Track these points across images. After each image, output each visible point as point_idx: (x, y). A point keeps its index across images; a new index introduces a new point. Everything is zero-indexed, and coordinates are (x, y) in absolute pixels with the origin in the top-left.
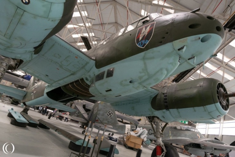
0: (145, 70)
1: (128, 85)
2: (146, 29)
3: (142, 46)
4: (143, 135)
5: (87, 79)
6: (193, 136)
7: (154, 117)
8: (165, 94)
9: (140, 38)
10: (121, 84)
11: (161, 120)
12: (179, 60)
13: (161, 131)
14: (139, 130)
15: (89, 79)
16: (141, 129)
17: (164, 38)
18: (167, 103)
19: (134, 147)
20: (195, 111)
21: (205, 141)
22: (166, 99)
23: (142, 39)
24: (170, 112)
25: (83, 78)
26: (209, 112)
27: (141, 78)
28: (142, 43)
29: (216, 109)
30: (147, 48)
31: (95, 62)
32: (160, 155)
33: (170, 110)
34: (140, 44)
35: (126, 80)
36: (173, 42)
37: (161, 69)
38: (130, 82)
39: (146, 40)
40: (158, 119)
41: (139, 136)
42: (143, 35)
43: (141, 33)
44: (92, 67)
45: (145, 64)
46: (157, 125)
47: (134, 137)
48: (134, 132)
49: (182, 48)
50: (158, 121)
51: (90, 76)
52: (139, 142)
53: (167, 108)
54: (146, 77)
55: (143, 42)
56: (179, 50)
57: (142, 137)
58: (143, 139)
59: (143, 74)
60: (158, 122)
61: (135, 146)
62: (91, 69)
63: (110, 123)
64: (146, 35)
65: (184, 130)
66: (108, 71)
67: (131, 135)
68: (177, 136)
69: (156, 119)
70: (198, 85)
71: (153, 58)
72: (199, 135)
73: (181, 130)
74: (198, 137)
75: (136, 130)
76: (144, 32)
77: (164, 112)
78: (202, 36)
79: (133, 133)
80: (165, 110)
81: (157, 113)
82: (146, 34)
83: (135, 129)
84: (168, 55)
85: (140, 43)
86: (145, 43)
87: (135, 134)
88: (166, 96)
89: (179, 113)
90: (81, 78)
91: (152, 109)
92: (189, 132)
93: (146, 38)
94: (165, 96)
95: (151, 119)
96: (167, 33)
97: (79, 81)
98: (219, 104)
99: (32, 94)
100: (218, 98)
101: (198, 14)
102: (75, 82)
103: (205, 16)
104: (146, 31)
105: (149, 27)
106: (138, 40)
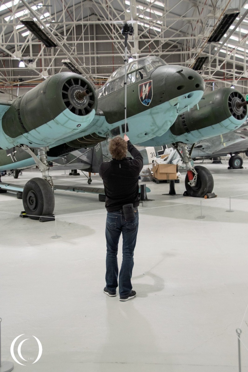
0: (154, 123)
1: (144, 137)
2: (146, 87)
3: (147, 104)
4: (175, 159)
5: (99, 133)
7: (177, 143)
8: (183, 116)
9: (144, 97)
10: (138, 136)
11: (186, 144)
12: (177, 111)
13: (188, 155)
14: (169, 153)
15: (103, 133)
16: (171, 151)
17: (162, 98)
18: (186, 126)
19: (168, 179)
20: (213, 128)
22: (185, 122)
23: (145, 98)
24: (192, 134)
25: (95, 132)
26: (226, 126)
27: (153, 130)
28: (146, 102)
29: (231, 122)
30: (152, 106)
31: (104, 117)
32: (192, 179)
33: (191, 132)
34: (145, 103)
35: (141, 134)
36: (169, 101)
37: (166, 122)
38: (146, 134)
39: (149, 100)
40: (182, 144)
41: (171, 162)
42: (145, 94)
43: (142, 92)
44: (103, 123)
45: (153, 118)
46: (183, 150)
47: (164, 165)
48: (162, 158)
49: (176, 104)
51: (103, 131)
52: (171, 170)
53: (188, 130)
54: (156, 129)
55: (147, 100)
56: (175, 105)
57: (175, 162)
58: (177, 165)
59: (153, 127)
60: (183, 146)
61: (168, 177)
62: (102, 124)
64: (147, 95)
66: (123, 126)
67: (158, 165)
68: (235, 139)
69: (180, 144)
70: (211, 102)
71: (158, 113)
75: (165, 153)
76: (145, 91)
77: (186, 136)
78: (187, 95)
79: (160, 161)
80: (186, 134)
81: (180, 138)
82: (147, 93)
83: (163, 150)
84: (168, 110)
85: (144, 101)
86: (148, 102)
87: (165, 160)
88: (184, 118)
89: (200, 133)
90: (93, 133)
91: (173, 135)
93: (148, 97)
94: (182, 119)
95: (175, 145)
96: (163, 94)
97: (89, 135)
98: (232, 117)
99: (10, 154)
100: (231, 110)
101: (182, 75)
102: (85, 137)
103: (187, 77)
104: (146, 90)
105: (147, 86)
106: (142, 98)
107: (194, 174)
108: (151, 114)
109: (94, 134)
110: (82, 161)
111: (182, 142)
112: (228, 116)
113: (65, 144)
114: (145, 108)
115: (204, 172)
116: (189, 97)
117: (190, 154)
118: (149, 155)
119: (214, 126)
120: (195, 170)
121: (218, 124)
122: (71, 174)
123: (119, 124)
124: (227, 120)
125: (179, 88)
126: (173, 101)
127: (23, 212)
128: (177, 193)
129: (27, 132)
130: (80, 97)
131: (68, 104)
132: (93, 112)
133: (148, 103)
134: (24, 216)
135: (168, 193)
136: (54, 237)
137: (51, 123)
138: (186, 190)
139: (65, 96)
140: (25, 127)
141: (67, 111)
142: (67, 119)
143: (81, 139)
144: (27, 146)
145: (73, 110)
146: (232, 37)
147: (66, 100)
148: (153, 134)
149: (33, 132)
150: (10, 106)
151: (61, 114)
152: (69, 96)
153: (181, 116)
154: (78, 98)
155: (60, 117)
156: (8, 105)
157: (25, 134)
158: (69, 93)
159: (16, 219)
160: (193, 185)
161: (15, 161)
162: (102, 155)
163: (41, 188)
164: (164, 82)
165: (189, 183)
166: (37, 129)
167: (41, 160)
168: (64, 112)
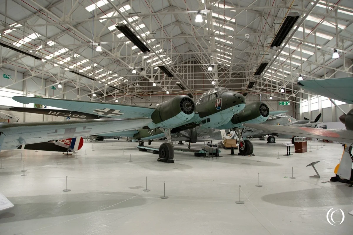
0: (222, 118)
4: (235, 136)
5: (196, 122)
6: (284, 122)
7: (235, 128)
10: (214, 124)
12: (233, 113)
15: (197, 122)
16: (233, 132)
18: (239, 119)
21: (292, 124)
23: (218, 106)
26: (258, 120)
27: (221, 121)
28: (218, 108)
29: (261, 118)
31: (198, 114)
32: (242, 146)
33: (242, 123)
35: (216, 123)
36: (229, 108)
37: (228, 118)
38: (218, 123)
41: (233, 138)
45: (222, 116)
46: (238, 132)
47: (230, 139)
48: (229, 136)
49: (233, 110)
50: (238, 129)
51: (198, 121)
52: (233, 142)
53: (240, 122)
54: (223, 121)
57: (235, 138)
58: (236, 140)
62: (197, 118)
63: (206, 133)
65: (275, 119)
66: (207, 119)
67: (226, 139)
72: (290, 119)
73: (272, 119)
74: (289, 121)
75: (230, 134)
78: (237, 105)
79: (228, 137)
80: (239, 123)
81: (236, 126)
87: (230, 137)
88: (238, 116)
91: (233, 124)
92: (279, 119)
93: (220, 106)
95: (234, 129)
97: (191, 123)
98: (261, 116)
99: (150, 132)
100: (261, 112)
101: (235, 96)
102: (189, 124)
103: (237, 97)
104: (218, 103)
105: (219, 101)
106: (216, 106)
107: (243, 144)
108: (221, 114)
109: (193, 123)
110: (186, 137)
111: (237, 128)
112: (259, 115)
113: (178, 127)
114: (218, 111)
115: (248, 143)
116: (238, 106)
117: (241, 134)
118: (222, 134)
119: (253, 120)
120: (244, 142)
121: (254, 119)
122: (178, 144)
123: (206, 118)
124: (259, 117)
125: (234, 102)
126: (231, 108)
127: (158, 159)
128: (235, 154)
129: (163, 121)
130: (188, 106)
131: (182, 110)
132: (194, 113)
133: (220, 109)
134: (159, 160)
135: (230, 153)
136: (174, 169)
137: (174, 117)
138: (239, 152)
139: (181, 106)
140: (162, 119)
141: (182, 112)
142: (181, 116)
143: (187, 125)
144: (162, 128)
145: (185, 112)
146: (269, 71)
147: (182, 108)
148: (222, 123)
149: (165, 121)
150: (155, 110)
151: (179, 114)
152: (183, 106)
153: (237, 114)
154: (187, 107)
155: (179, 115)
156: (155, 109)
157: (162, 122)
158: (183, 104)
159: (155, 162)
160: (243, 149)
161: (152, 135)
162: (196, 133)
163: (168, 147)
164: (226, 100)
165: (241, 148)
166: (167, 120)
167: (168, 134)
168: (181, 113)
